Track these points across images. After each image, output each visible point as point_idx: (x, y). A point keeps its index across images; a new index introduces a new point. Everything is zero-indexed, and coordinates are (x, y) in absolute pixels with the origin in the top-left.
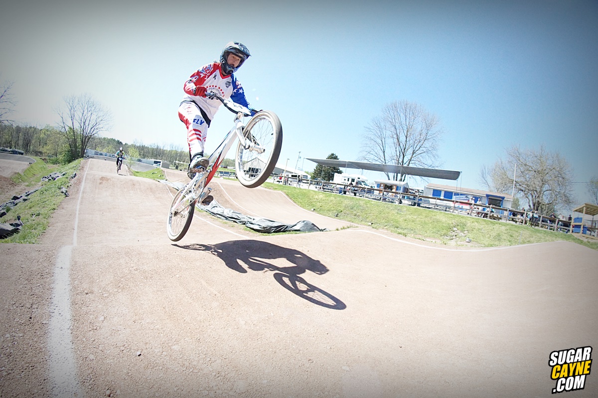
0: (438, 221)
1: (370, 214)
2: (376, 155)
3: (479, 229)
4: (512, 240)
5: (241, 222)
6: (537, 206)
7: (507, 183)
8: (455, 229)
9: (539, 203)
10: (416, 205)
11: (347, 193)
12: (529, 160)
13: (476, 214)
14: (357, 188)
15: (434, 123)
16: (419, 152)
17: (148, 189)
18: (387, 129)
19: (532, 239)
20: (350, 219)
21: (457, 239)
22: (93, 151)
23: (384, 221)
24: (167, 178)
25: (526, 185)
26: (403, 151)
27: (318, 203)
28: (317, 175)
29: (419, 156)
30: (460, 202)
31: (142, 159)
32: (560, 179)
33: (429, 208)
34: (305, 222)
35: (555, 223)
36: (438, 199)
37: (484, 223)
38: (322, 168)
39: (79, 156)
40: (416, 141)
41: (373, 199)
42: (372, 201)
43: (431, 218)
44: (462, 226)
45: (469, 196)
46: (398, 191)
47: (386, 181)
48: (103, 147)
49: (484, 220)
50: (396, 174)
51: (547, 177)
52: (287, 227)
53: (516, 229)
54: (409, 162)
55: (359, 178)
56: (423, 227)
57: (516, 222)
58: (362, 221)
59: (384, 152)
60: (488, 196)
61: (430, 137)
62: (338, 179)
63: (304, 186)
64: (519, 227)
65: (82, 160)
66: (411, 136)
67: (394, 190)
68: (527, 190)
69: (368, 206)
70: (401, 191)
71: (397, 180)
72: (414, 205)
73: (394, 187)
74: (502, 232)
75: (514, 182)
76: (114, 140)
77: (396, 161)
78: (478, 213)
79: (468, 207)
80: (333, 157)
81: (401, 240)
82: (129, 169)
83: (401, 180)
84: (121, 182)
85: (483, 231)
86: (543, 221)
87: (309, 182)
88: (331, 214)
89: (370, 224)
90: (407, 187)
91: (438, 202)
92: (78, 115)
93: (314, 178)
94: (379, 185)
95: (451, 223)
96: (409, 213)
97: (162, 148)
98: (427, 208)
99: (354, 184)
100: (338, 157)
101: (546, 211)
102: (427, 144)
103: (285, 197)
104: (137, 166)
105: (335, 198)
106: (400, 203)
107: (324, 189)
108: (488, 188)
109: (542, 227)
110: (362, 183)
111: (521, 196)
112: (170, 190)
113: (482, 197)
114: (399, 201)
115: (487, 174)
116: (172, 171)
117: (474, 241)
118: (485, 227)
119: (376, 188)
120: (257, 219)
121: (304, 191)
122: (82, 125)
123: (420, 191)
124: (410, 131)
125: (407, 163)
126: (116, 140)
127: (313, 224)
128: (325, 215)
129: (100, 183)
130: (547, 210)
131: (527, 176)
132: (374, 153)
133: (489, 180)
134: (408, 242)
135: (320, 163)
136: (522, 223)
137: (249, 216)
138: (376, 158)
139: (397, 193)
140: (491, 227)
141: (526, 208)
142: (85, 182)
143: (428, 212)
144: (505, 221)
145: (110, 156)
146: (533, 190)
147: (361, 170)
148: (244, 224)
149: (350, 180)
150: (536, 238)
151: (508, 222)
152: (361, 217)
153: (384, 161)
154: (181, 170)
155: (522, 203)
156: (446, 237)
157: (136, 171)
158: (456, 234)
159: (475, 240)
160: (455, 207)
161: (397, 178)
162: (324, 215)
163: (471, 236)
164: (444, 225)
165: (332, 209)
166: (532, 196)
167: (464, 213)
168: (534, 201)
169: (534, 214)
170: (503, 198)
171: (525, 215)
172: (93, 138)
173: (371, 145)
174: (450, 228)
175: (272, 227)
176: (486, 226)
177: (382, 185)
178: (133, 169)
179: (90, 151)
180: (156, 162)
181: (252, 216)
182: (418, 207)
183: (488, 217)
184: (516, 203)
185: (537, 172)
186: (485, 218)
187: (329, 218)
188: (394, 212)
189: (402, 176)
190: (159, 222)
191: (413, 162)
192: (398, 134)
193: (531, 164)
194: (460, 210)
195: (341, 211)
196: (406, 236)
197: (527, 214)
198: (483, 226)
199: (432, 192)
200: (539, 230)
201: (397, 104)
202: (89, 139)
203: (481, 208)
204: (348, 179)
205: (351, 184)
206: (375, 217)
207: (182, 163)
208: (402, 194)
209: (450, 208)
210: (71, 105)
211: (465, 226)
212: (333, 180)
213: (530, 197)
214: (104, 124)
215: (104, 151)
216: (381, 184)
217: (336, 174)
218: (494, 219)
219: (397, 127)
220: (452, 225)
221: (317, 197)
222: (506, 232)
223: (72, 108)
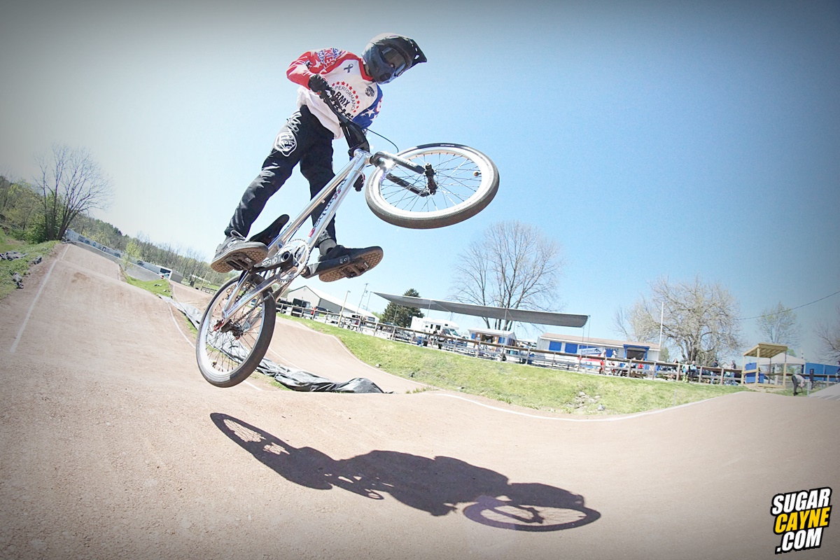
0: (557, 384)
1: (460, 374)
2: (472, 294)
3: (615, 392)
4: (662, 401)
5: (268, 373)
6: (694, 355)
7: (651, 328)
8: (581, 393)
9: (696, 351)
10: (526, 362)
11: (428, 345)
12: (681, 296)
13: (610, 372)
14: (442, 338)
15: (554, 252)
16: (531, 291)
17: (141, 304)
18: (490, 258)
19: (690, 399)
20: (430, 382)
21: (585, 407)
22: (78, 235)
23: (480, 384)
24: (175, 296)
25: (677, 329)
26: (509, 289)
27: (386, 357)
28: (388, 318)
29: (531, 296)
30: (588, 357)
31: (144, 262)
32: (723, 317)
33: (545, 366)
34: (362, 380)
35: (720, 375)
36: (557, 354)
37: (623, 383)
38: (395, 308)
39: (55, 236)
40: (528, 277)
41: (465, 354)
42: (463, 357)
43: (547, 379)
44: (592, 390)
45: (600, 349)
46: (500, 344)
47: (485, 330)
48: (93, 231)
49: (623, 379)
50: (498, 320)
51: (705, 317)
52: (335, 385)
53: (667, 388)
54: (518, 304)
55: (446, 325)
56: (536, 393)
57: (667, 378)
58: (448, 384)
59: (483, 290)
60: (626, 347)
61: (548, 270)
62: (417, 324)
63: (368, 331)
64: (671, 385)
65: (57, 243)
66: (522, 270)
67: (495, 343)
68: (679, 336)
69: (457, 363)
70: (505, 344)
71: (499, 329)
72: (524, 363)
73: (496, 338)
74: (648, 393)
75: (662, 327)
76: (111, 227)
77: (499, 303)
78: (614, 371)
79: (598, 363)
80: (412, 293)
81: (502, 409)
82: (122, 271)
83: (505, 329)
84: (104, 286)
85: (621, 394)
86: (703, 374)
87: (376, 326)
88: (403, 373)
89: (460, 388)
90: (514, 339)
91: (558, 358)
92: (67, 175)
93: (383, 321)
94: (475, 335)
95: (575, 385)
96: (515, 373)
97: (175, 252)
98: (542, 366)
99: (439, 332)
100: (420, 295)
101: (706, 360)
102: (542, 280)
103: (339, 344)
104: (135, 271)
105: (411, 351)
106: (504, 360)
107: (397, 337)
108: (625, 337)
109: (702, 382)
110: (451, 332)
111: (672, 343)
112: (173, 311)
113: (618, 348)
114: (502, 357)
115: (624, 319)
116: (184, 287)
117: (609, 409)
118: (624, 388)
119: (470, 339)
120: (293, 371)
121: (368, 339)
122: (70, 192)
123: (532, 344)
124: (520, 262)
125: (515, 306)
126: (114, 227)
127: (373, 384)
128: (395, 374)
129: (73, 281)
130: (708, 359)
131: (679, 317)
132: (469, 291)
133: (628, 325)
134: (514, 411)
135: (394, 301)
136: (675, 379)
137: (282, 366)
138: (472, 298)
139: (500, 346)
140: (632, 387)
141: (680, 358)
142: (51, 274)
143: (542, 371)
144: (651, 379)
145: (100, 248)
146: (687, 335)
147: (450, 313)
148: (273, 376)
149: (434, 327)
150: (696, 396)
151: (655, 379)
152: (446, 379)
153: (482, 302)
154: (197, 289)
155: (672, 353)
156: (569, 405)
157: (133, 277)
158: (583, 400)
159: (610, 407)
160: (581, 364)
161: (499, 326)
162: (393, 374)
163: (604, 401)
164: (566, 389)
165: (406, 366)
166: (687, 344)
167: (595, 372)
168: (690, 350)
169: (691, 366)
170: (647, 348)
171: (678, 369)
172: (80, 215)
173: (465, 280)
174: (575, 393)
175: (312, 384)
176: (626, 387)
177: (479, 336)
178: (128, 274)
179: (72, 233)
180: (163, 271)
181: (288, 366)
182: (529, 365)
183: (628, 375)
184: (664, 354)
185: (691, 311)
186: (623, 377)
187: (401, 378)
188: (495, 373)
189: (507, 323)
190: (146, 355)
191: (523, 304)
192: (504, 266)
193: (683, 302)
194: (587, 368)
195: (419, 370)
196: (510, 403)
197: (681, 366)
198: (621, 387)
199: (548, 344)
200: (699, 386)
201: (505, 224)
202: (74, 215)
203: (617, 363)
204: (432, 325)
205: (435, 332)
206: (466, 379)
207: (200, 278)
208: (506, 347)
209: (573, 365)
210: (61, 158)
211: (596, 388)
212: (409, 326)
213: (684, 344)
214: (100, 198)
215: (93, 239)
216: (477, 333)
217: (414, 318)
218: (636, 377)
219: (503, 256)
220: (577, 388)
221: (385, 348)
222: (654, 393)
223: (61, 163)
